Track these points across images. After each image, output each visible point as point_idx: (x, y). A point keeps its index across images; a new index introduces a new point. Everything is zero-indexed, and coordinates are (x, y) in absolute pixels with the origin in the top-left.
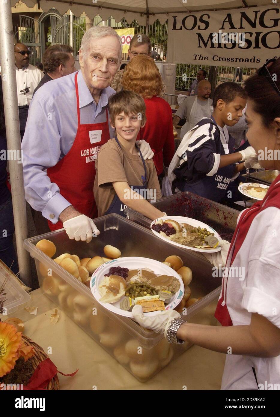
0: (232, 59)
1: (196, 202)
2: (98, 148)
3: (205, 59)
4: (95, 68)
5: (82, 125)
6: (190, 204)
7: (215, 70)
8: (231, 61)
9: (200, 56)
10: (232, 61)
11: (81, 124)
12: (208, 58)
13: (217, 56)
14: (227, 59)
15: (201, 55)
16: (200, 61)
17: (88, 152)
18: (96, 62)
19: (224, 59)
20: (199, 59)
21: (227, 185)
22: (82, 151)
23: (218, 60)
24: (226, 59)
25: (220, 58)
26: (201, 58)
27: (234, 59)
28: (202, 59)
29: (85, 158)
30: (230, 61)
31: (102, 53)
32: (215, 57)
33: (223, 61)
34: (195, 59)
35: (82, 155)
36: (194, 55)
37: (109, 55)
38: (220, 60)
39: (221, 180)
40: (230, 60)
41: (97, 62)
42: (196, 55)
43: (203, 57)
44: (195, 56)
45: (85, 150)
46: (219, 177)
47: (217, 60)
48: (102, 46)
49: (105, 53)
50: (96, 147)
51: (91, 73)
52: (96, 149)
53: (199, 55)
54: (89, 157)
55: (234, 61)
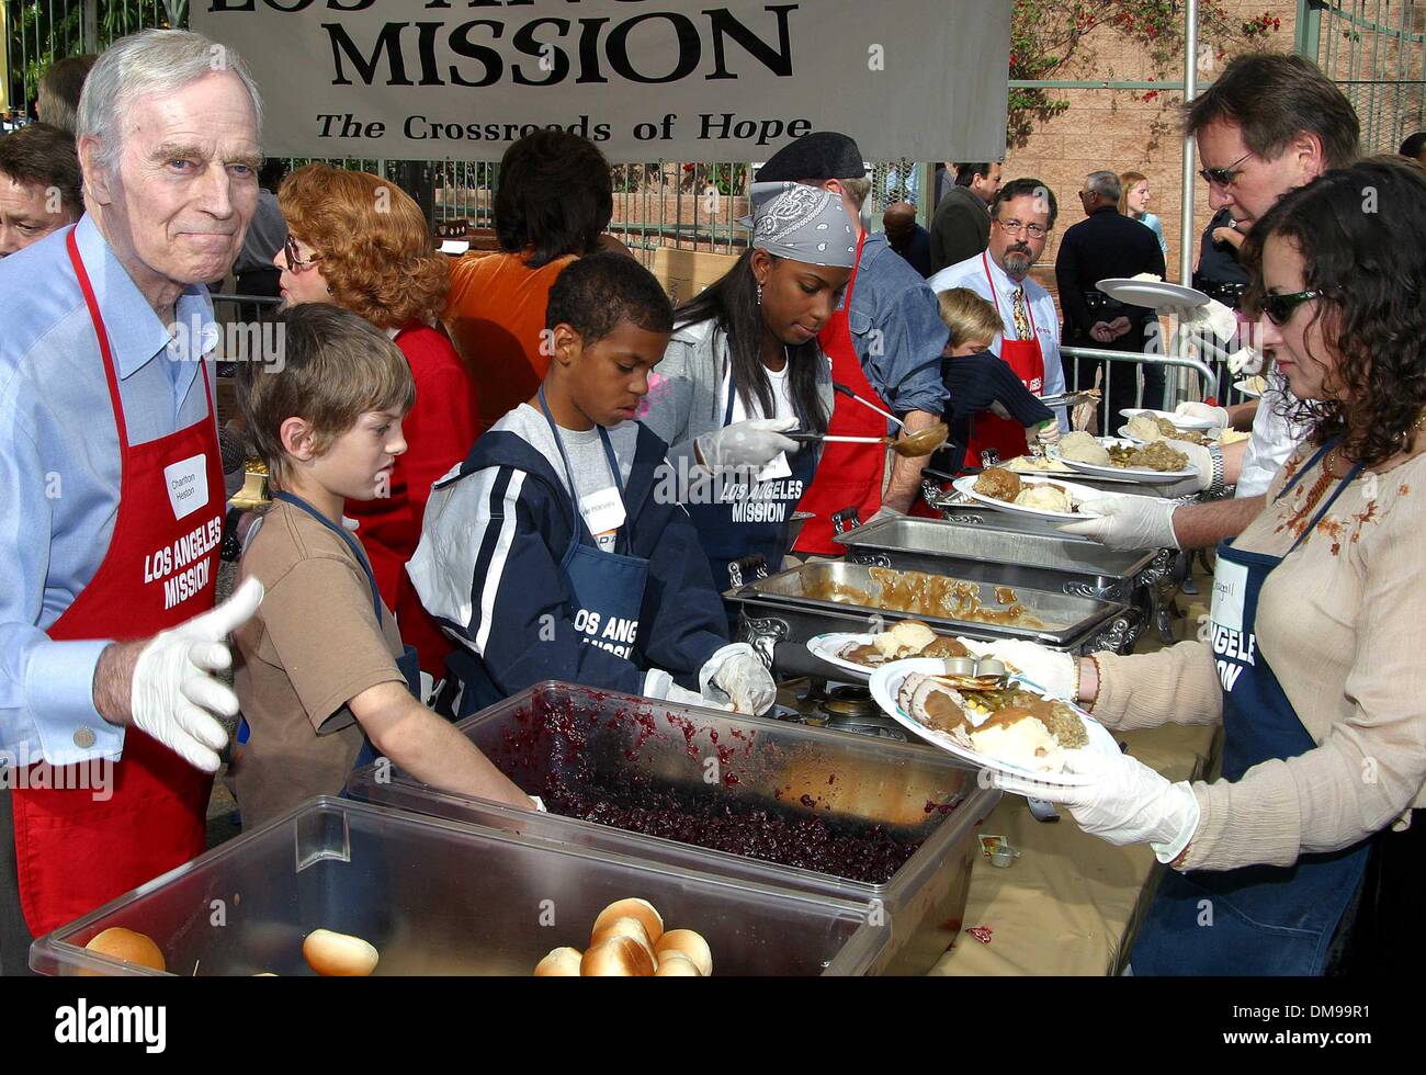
0: (487, 129)
1: (592, 717)
2: (201, 536)
3: (368, 133)
4: (180, 205)
5: (136, 447)
6: (569, 728)
7: (426, 176)
8: (487, 138)
9: (344, 118)
10: (491, 136)
11: (132, 443)
12: (382, 127)
13: (424, 119)
14: (469, 129)
15: (349, 117)
16: (350, 141)
17: (169, 561)
18: (181, 181)
19: (454, 131)
20: (345, 134)
21: (628, 649)
22: (148, 557)
23: (430, 134)
24: (465, 130)
25: (434, 127)
26: (352, 128)
27: (497, 127)
28: (357, 134)
29: (158, 585)
30: (483, 137)
31: (203, 146)
32: (412, 121)
33: (451, 137)
34: (326, 133)
35: (148, 579)
36: (319, 117)
37: (233, 148)
38: (435, 135)
39: (592, 627)
40: (482, 131)
41: (186, 179)
42: (329, 118)
43: (359, 126)
44: (324, 119)
45: (159, 554)
46: (582, 617)
47: (425, 137)
48: (199, 116)
49: (215, 142)
50: (192, 535)
51: (164, 224)
52: (194, 541)
53: (339, 118)
54: (172, 580)
55: (497, 136)
